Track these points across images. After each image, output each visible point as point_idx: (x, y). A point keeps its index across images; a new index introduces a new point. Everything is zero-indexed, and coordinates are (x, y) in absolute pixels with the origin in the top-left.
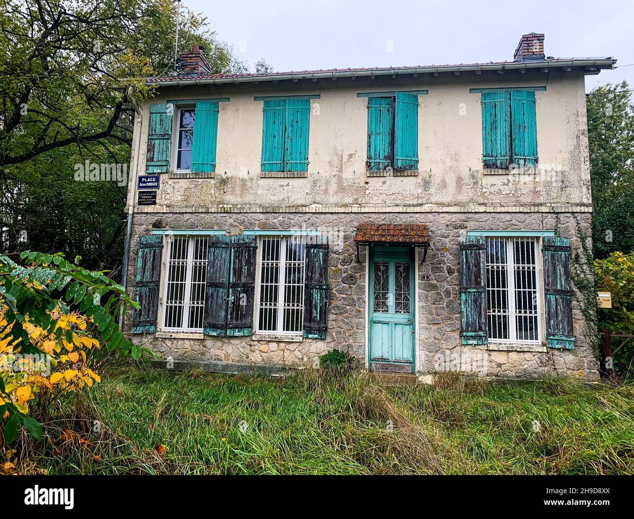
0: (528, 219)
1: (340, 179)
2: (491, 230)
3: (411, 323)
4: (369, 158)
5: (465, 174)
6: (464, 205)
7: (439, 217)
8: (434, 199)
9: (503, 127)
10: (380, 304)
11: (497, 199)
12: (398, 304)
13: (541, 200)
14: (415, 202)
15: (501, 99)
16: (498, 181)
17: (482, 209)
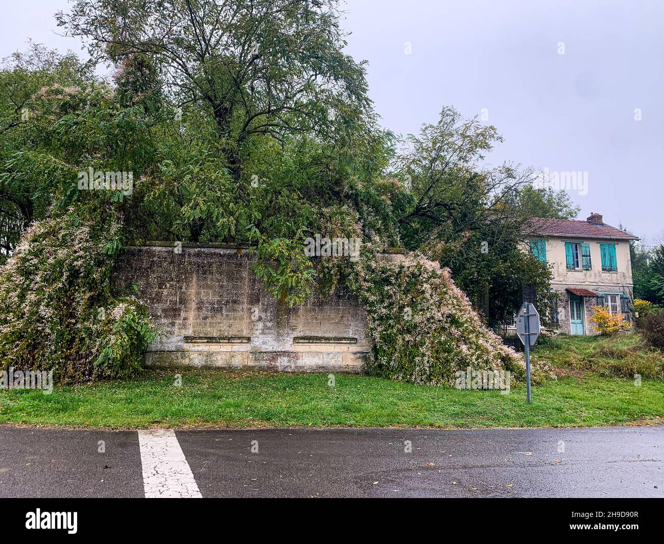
0: (615, 288)
1: (558, 271)
2: (605, 292)
3: (582, 323)
4: (567, 264)
5: (597, 272)
6: (597, 283)
7: (590, 286)
8: (588, 280)
9: (608, 257)
10: (573, 317)
11: (606, 281)
12: (577, 317)
13: (619, 282)
14: (583, 281)
15: (607, 247)
16: (606, 275)
17: (603, 284)
